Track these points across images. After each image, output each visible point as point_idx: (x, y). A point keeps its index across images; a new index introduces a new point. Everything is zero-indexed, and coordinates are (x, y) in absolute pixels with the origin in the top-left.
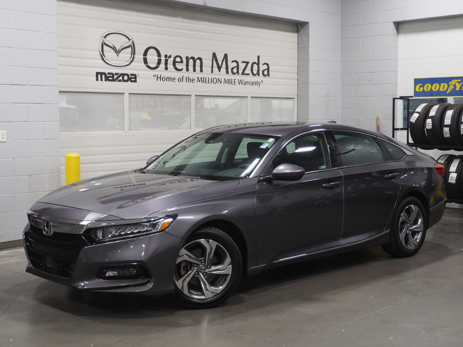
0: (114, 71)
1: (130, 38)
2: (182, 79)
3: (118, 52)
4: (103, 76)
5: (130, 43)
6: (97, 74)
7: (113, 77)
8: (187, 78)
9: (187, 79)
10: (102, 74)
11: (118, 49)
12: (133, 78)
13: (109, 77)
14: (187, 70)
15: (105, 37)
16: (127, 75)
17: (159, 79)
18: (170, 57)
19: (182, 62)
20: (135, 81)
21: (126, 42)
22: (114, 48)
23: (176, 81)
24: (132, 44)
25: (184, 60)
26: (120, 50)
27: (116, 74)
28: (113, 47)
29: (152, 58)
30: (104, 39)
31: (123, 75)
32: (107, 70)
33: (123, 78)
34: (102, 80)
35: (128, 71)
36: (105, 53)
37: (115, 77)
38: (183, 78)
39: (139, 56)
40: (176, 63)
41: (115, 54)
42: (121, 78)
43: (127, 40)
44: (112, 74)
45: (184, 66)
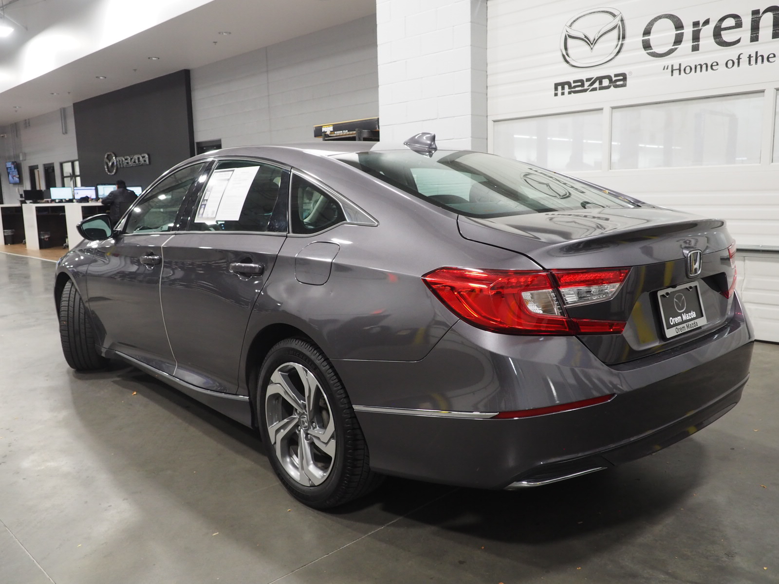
0: (583, 75)
1: (616, 13)
2: (736, 61)
4: (566, 87)
5: (617, 21)
6: (556, 86)
7: (583, 85)
8: (754, 55)
9: (753, 60)
10: (563, 85)
11: (592, 40)
12: (620, 80)
13: (577, 87)
14: (754, 38)
15: (570, 26)
16: (609, 77)
17: (676, 73)
18: (707, 22)
19: (739, 25)
20: (624, 85)
21: (608, 22)
22: (586, 40)
23: (722, 68)
24: (620, 23)
25: (747, 21)
26: (596, 39)
27: (588, 80)
28: (583, 37)
29: (663, 36)
30: (569, 30)
31: (600, 79)
32: (572, 76)
33: (601, 83)
34: (563, 94)
35: (611, 70)
36: (570, 51)
37: (587, 84)
38: (739, 59)
39: (634, 39)
40: (722, 32)
41: (587, 48)
42: (597, 85)
43: (610, 17)
44: (582, 81)
45: (745, 33)
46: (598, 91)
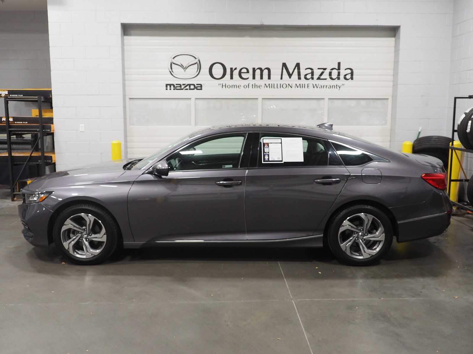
0: (181, 82)
1: (196, 57)
2: (248, 86)
3: (185, 68)
4: (172, 86)
5: (197, 61)
6: (167, 85)
7: (181, 87)
8: (254, 84)
9: (254, 86)
10: (170, 85)
11: (185, 67)
12: (199, 87)
13: (178, 87)
14: (254, 78)
15: (174, 58)
16: (194, 85)
17: (224, 87)
18: (236, 69)
19: (248, 72)
20: (201, 89)
21: (193, 61)
22: (182, 66)
23: (242, 88)
24: (198, 62)
25: (251, 71)
26: (187, 66)
27: (183, 85)
28: (180, 65)
29: (218, 71)
30: (172, 60)
31: (190, 85)
32: (175, 82)
33: (190, 87)
34: (170, 89)
35: (195, 82)
36: (173, 70)
37: (183, 87)
39: (205, 70)
40: (242, 74)
41: (182, 70)
42: (188, 87)
43: (194, 59)
44: (180, 85)
45: (250, 75)
46: (189, 90)
